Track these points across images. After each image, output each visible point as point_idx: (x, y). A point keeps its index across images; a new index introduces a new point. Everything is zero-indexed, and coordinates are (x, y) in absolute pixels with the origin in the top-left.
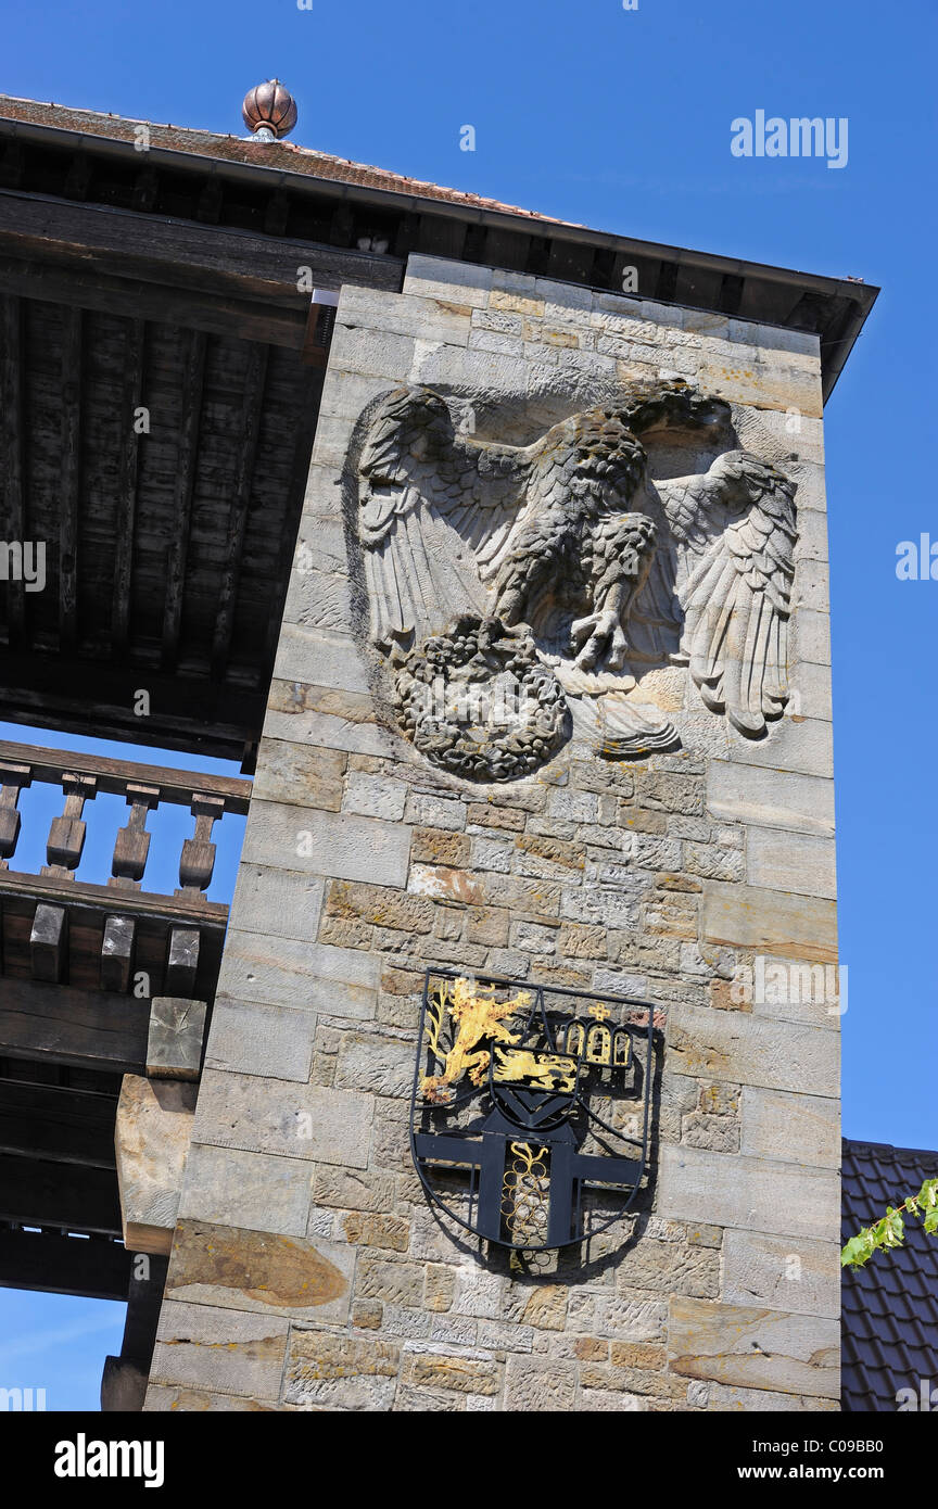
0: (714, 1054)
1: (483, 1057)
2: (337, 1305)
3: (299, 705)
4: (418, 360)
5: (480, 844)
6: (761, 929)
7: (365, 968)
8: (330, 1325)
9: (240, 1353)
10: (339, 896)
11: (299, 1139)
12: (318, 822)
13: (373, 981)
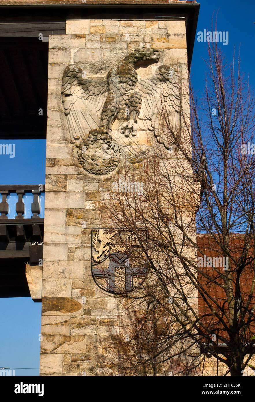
1: (107, 248)
2: (81, 311)
3: (53, 165)
4: (72, 55)
7: (79, 230)
8: (79, 316)
9: (59, 325)
10: (69, 213)
11: (66, 274)
12: (62, 195)
13: (80, 233)
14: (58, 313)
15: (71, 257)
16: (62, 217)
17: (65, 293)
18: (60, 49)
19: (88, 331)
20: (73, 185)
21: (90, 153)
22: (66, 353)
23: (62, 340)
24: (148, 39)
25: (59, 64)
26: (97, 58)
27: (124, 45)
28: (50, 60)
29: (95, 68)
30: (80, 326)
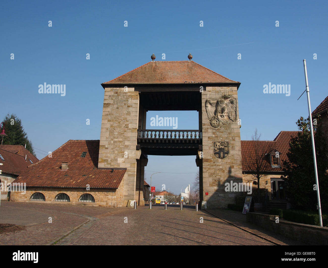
0: (233, 144)
1: (219, 147)
2: (212, 162)
3: (204, 125)
4: (208, 96)
5: (217, 133)
6: (235, 135)
7: (211, 142)
8: (212, 163)
9: (207, 166)
10: (209, 138)
11: (209, 153)
12: (207, 133)
13: (211, 143)
14: (207, 163)
15: (209, 149)
16: (207, 139)
17: (209, 158)
18: (204, 95)
19: (214, 167)
20: (210, 131)
21: (213, 122)
22: (209, 173)
23: (208, 169)
24: (227, 92)
25: (205, 99)
26: (214, 97)
27: (221, 93)
28: (202, 98)
29: (213, 99)
30: (212, 166)
